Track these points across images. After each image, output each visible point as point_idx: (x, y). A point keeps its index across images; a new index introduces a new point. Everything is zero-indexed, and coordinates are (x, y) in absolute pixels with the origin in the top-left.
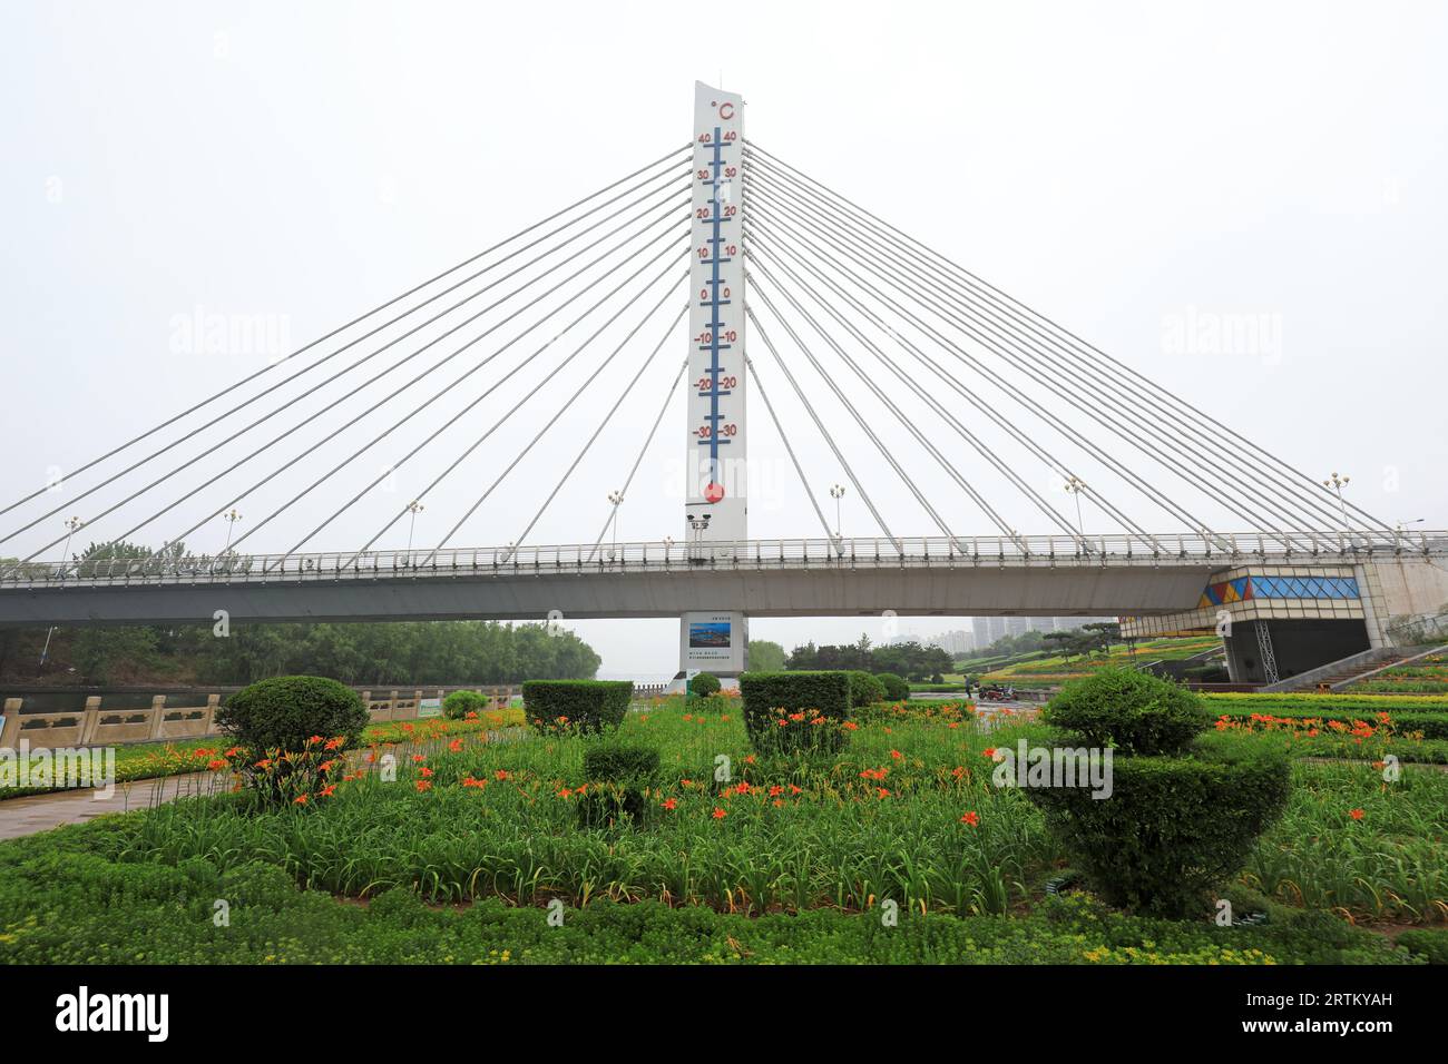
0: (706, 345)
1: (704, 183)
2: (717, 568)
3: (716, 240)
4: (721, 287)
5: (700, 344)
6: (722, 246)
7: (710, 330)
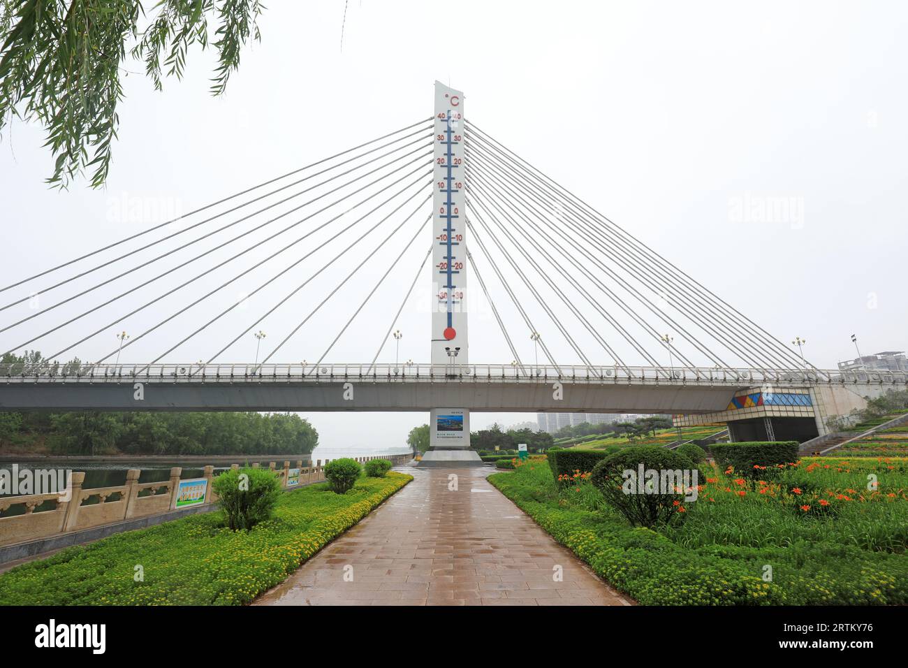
0: (444, 241)
1: (441, 143)
2: (463, 381)
3: (449, 178)
4: (453, 207)
5: (440, 241)
6: (453, 182)
7: (446, 233)
